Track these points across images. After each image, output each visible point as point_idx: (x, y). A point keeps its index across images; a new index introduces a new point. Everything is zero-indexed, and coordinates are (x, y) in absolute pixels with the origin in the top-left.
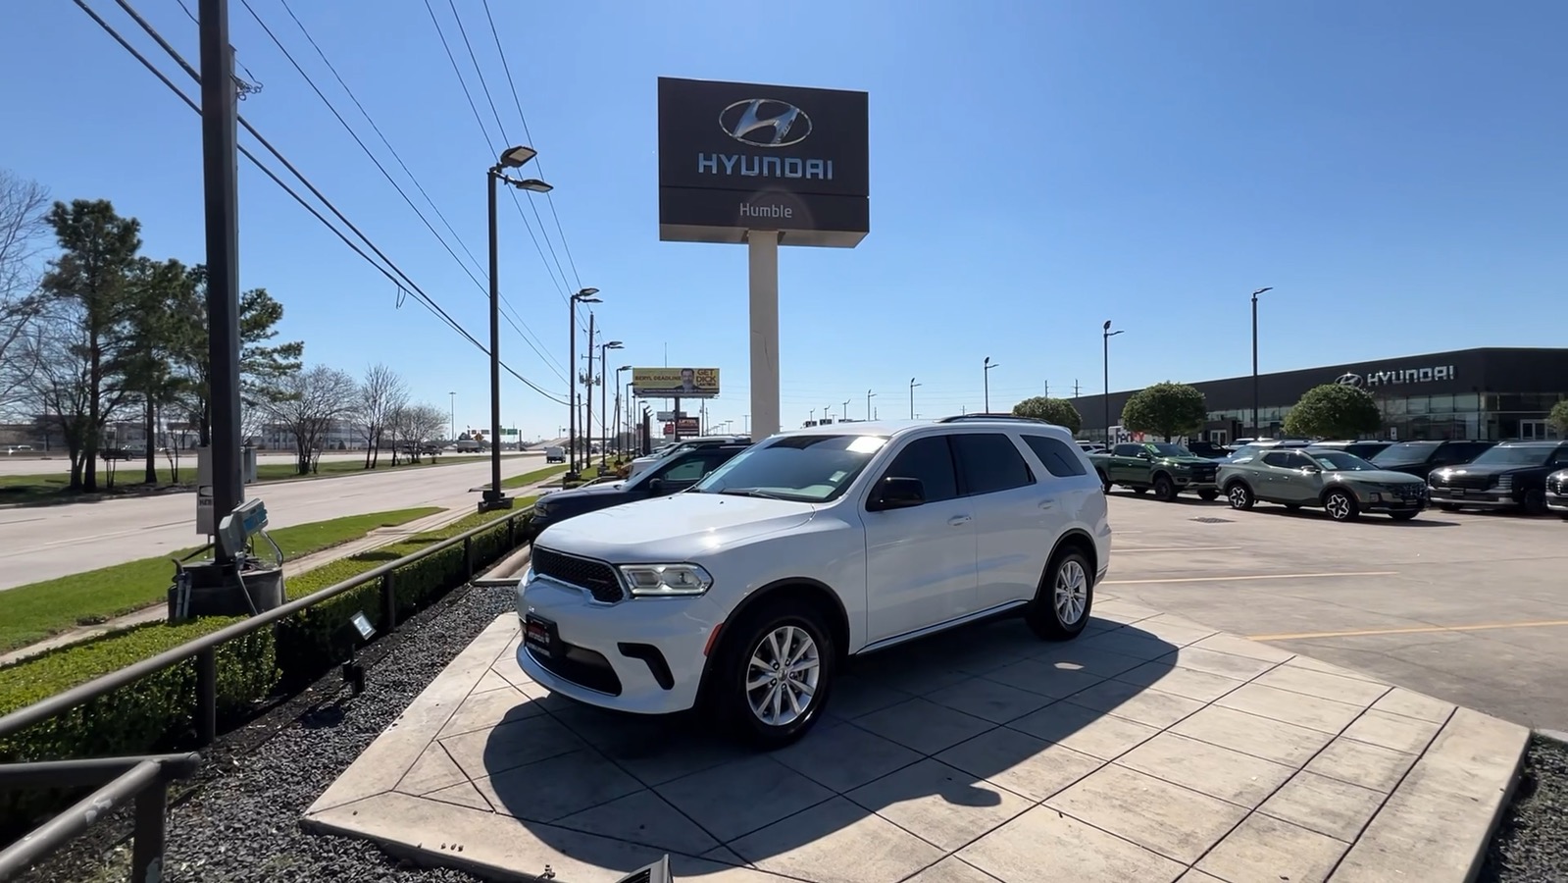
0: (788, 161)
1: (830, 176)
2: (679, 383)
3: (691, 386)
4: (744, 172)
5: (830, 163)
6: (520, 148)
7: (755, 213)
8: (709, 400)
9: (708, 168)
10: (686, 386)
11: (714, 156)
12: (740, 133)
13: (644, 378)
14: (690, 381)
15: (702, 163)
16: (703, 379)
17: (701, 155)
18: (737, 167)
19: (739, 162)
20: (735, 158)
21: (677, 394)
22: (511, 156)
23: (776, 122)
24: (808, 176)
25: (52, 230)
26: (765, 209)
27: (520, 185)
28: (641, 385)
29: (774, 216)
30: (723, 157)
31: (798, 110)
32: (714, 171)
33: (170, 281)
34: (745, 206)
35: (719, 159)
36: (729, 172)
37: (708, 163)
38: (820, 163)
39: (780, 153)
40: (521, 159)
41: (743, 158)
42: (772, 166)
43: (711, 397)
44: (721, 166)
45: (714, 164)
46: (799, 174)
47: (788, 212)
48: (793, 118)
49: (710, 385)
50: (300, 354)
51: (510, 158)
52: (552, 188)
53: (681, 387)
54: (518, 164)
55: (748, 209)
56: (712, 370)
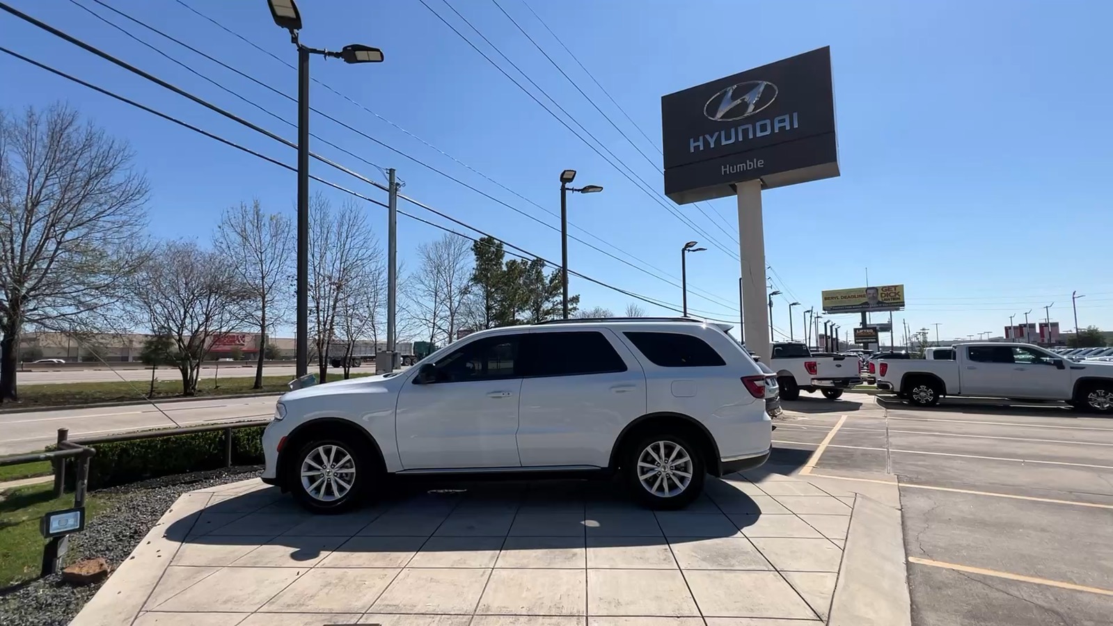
0: (758, 124)
1: (796, 126)
2: (864, 300)
3: (876, 301)
4: (724, 143)
5: (795, 115)
6: (565, 171)
7: (733, 170)
8: (895, 312)
9: (697, 148)
10: (870, 302)
11: (701, 138)
12: (719, 115)
13: (832, 298)
14: (876, 298)
15: (692, 145)
16: (887, 295)
17: (692, 140)
18: (718, 140)
19: (719, 136)
20: (717, 134)
21: (863, 309)
22: (564, 177)
23: (747, 98)
24: (776, 131)
25: (473, 253)
26: (741, 165)
27: (584, 190)
28: (831, 304)
29: (748, 168)
30: (708, 137)
31: (765, 83)
32: (701, 148)
33: (513, 270)
34: (725, 167)
35: (704, 138)
36: (712, 146)
37: (696, 144)
38: (787, 117)
39: (752, 119)
40: (571, 177)
41: (723, 133)
42: (745, 132)
43: (898, 310)
44: (706, 143)
45: (701, 144)
46: (768, 132)
47: (760, 164)
48: (762, 88)
49: (894, 299)
50: (578, 302)
51: (566, 178)
52: (602, 188)
53: (866, 303)
54: (571, 180)
55: (728, 169)
56: (895, 287)
